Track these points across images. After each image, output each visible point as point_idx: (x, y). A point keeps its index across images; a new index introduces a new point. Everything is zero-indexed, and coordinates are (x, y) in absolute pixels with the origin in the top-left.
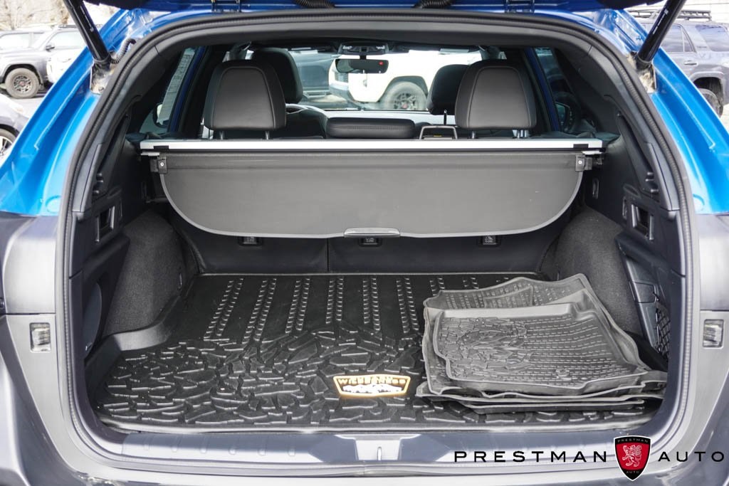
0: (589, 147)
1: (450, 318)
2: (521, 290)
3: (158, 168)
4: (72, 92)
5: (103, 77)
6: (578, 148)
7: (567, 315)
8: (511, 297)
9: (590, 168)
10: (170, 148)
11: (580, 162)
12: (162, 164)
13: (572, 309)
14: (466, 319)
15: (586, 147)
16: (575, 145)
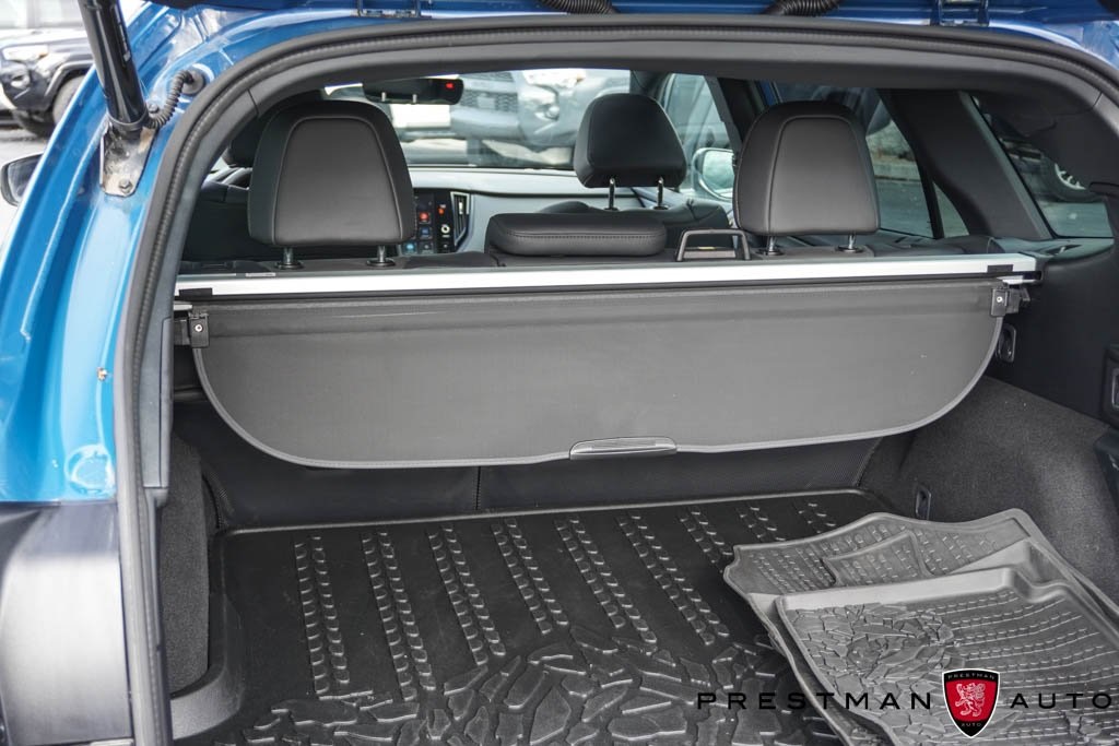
0: (1014, 270)
1: (797, 612)
2: (891, 541)
3: (189, 336)
4: (69, 195)
5: (125, 158)
6: (995, 273)
7: (1005, 590)
8: (876, 554)
9: (1016, 310)
10: (214, 293)
11: (1000, 299)
12: (198, 328)
13: (1016, 580)
14: (826, 611)
15: (1008, 271)
16: (990, 267)
